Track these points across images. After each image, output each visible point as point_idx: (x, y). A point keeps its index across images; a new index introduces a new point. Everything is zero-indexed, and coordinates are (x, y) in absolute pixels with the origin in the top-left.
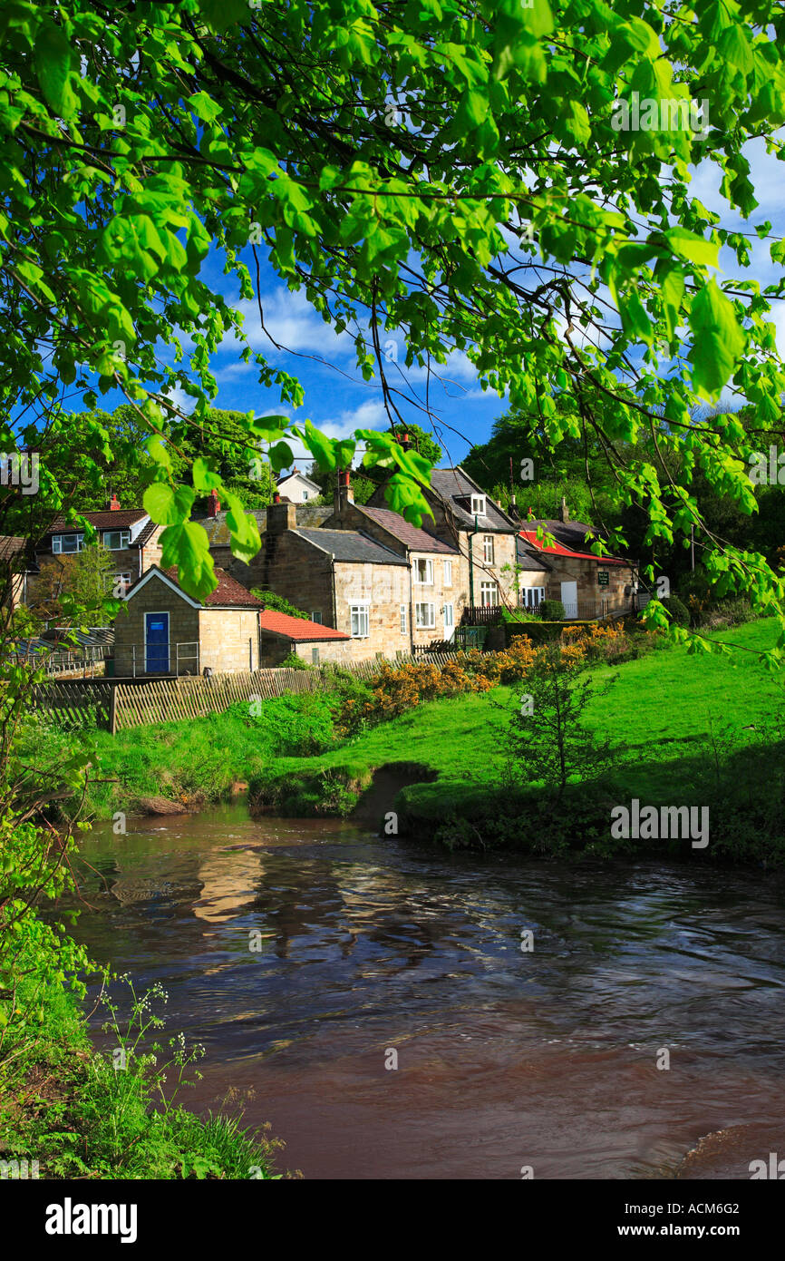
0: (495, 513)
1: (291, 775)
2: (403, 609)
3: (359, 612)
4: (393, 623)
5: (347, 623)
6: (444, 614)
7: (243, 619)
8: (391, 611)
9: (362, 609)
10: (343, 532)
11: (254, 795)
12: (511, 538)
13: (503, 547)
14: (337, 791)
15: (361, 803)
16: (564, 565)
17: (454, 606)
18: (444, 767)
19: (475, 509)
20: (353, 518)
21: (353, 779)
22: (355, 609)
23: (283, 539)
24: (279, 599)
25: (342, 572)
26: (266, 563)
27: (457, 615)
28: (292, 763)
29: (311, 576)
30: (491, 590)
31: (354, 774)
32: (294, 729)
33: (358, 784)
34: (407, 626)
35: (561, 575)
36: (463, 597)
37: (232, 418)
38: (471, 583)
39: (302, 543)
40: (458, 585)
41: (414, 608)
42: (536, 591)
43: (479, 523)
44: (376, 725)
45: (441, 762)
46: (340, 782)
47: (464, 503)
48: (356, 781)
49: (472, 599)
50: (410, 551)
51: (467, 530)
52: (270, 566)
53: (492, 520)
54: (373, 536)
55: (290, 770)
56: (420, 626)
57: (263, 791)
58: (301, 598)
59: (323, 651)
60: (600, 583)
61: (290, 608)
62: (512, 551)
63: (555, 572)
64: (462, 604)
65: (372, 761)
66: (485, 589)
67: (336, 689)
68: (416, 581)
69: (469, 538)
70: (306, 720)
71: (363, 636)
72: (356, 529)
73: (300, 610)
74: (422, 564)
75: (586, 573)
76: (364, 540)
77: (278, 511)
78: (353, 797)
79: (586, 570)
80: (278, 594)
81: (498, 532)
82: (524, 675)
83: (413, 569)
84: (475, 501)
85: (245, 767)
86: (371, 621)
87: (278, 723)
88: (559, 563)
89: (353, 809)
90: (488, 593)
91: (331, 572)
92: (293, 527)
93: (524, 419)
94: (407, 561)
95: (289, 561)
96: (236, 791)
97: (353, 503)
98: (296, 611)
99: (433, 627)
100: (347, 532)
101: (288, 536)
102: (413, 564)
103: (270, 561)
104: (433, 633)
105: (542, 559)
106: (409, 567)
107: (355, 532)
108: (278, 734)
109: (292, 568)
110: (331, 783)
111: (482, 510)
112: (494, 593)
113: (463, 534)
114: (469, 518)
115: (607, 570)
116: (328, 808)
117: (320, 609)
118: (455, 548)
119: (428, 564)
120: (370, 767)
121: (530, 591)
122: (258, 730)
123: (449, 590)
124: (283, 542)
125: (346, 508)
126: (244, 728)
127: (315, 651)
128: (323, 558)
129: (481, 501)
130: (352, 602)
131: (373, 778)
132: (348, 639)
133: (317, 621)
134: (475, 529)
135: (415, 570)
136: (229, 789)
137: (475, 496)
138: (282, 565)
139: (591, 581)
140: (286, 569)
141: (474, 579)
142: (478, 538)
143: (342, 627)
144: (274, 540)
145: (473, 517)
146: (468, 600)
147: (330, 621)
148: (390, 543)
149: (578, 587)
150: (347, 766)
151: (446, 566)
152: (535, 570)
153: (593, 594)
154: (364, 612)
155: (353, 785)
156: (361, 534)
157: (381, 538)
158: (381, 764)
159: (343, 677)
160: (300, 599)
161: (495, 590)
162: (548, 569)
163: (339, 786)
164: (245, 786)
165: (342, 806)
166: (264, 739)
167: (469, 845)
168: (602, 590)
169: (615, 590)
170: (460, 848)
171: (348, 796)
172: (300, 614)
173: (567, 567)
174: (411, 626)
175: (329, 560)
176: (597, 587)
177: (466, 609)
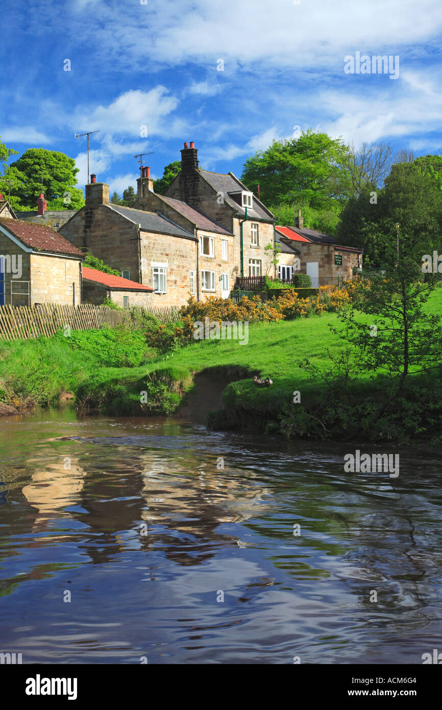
0: (259, 207)
1: (116, 381)
2: (192, 274)
3: (159, 273)
4: (184, 284)
5: (150, 281)
6: (222, 281)
7: (68, 265)
8: (183, 274)
9: (161, 271)
10: (145, 212)
11: (81, 399)
12: (271, 226)
13: (265, 233)
14: (161, 392)
15: (183, 403)
16: (309, 250)
17: (229, 276)
18: (264, 367)
19: (245, 203)
20: (153, 203)
21: (176, 380)
22: (156, 270)
23: (99, 212)
24: (96, 260)
25: (146, 239)
26: (85, 231)
27: (231, 283)
28: (115, 372)
29: (121, 242)
30: (256, 265)
31: (177, 376)
32: (112, 352)
33: (181, 386)
34: (195, 288)
35: (306, 257)
36: (236, 269)
37: (55, 156)
38: (242, 259)
39: (114, 215)
40: (233, 260)
41: (200, 274)
42: (288, 269)
43: (248, 213)
44: (185, 345)
45: (261, 364)
46: (164, 382)
47: (237, 198)
48: (179, 382)
49: (242, 271)
50: (197, 229)
51: (239, 217)
52: (88, 234)
53: (257, 212)
54: (168, 217)
55: (114, 377)
56: (204, 288)
57: (89, 395)
58: (113, 259)
59: (133, 299)
60: (336, 264)
61: (105, 267)
62: (272, 237)
63: (302, 254)
64: (235, 275)
65: (192, 366)
66: (252, 265)
67: (144, 328)
68: (201, 254)
69: (241, 224)
70: (121, 348)
71: (163, 292)
72: (155, 211)
73: (113, 269)
74: (206, 240)
75: (326, 256)
76: (162, 220)
77: (95, 189)
78: (177, 397)
79: (326, 253)
80: (95, 256)
81: (262, 221)
82: (303, 312)
83: (200, 243)
84: (245, 196)
85: (71, 380)
86: (168, 281)
87: (99, 347)
88: (305, 248)
89: (177, 409)
90: (254, 268)
91: (138, 239)
92: (106, 203)
93: (266, 161)
94: (195, 237)
95: (103, 230)
96: (63, 399)
97: (153, 191)
98: (109, 269)
99: (214, 290)
100: (148, 212)
101: (102, 210)
102: (200, 239)
103: (88, 230)
104: (214, 295)
105: (293, 244)
106: (197, 241)
107: (154, 214)
108: (99, 356)
109: (106, 236)
110: (156, 384)
111: (249, 204)
112: (258, 268)
113: (236, 221)
114: (240, 209)
115: (341, 254)
116: (153, 408)
117: (129, 269)
118: (230, 233)
119: (210, 241)
120: (191, 371)
121: (284, 269)
122: (83, 352)
123: (226, 263)
124: (99, 215)
125: (147, 196)
126: (69, 350)
127: (126, 298)
128: (131, 228)
129: (249, 197)
130: (155, 264)
131: (194, 380)
132: (151, 291)
133: (126, 277)
134: (245, 218)
135: (201, 245)
136: (57, 397)
137: (244, 193)
138: (99, 233)
139: (329, 263)
140: (101, 236)
141: (244, 256)
142: (247, 224)
143: (145, 282)
144: (92, 213)
145: (244, 209)
146: (239, 272)
147: (137, 278)
148: (182, 223)
149: (320, 266)
150: (170, 369)
151: (224, 244)
152: (288, 253)
153: (331, 271)
154: (163, 273)
155: (176, 386)
156: (159, 215)
157: (175, 219)
158: (200, 369)
159: (149, 319)
160: (113, 261)
161: (259, 266)
162: (297, 253)
163: (164, 387)
164: (72, 396)
165: (166, 405)
166: (87, 359)
167: (305, 435)
168: (337, 268)
169: (346, 270)
170: (296, 437)
171: (173, 396)
172: (112, 271)
173: (311, 251)
174: (198, 288)
175: (136, 230)
176: (334, 266)
177: (238, 279)
